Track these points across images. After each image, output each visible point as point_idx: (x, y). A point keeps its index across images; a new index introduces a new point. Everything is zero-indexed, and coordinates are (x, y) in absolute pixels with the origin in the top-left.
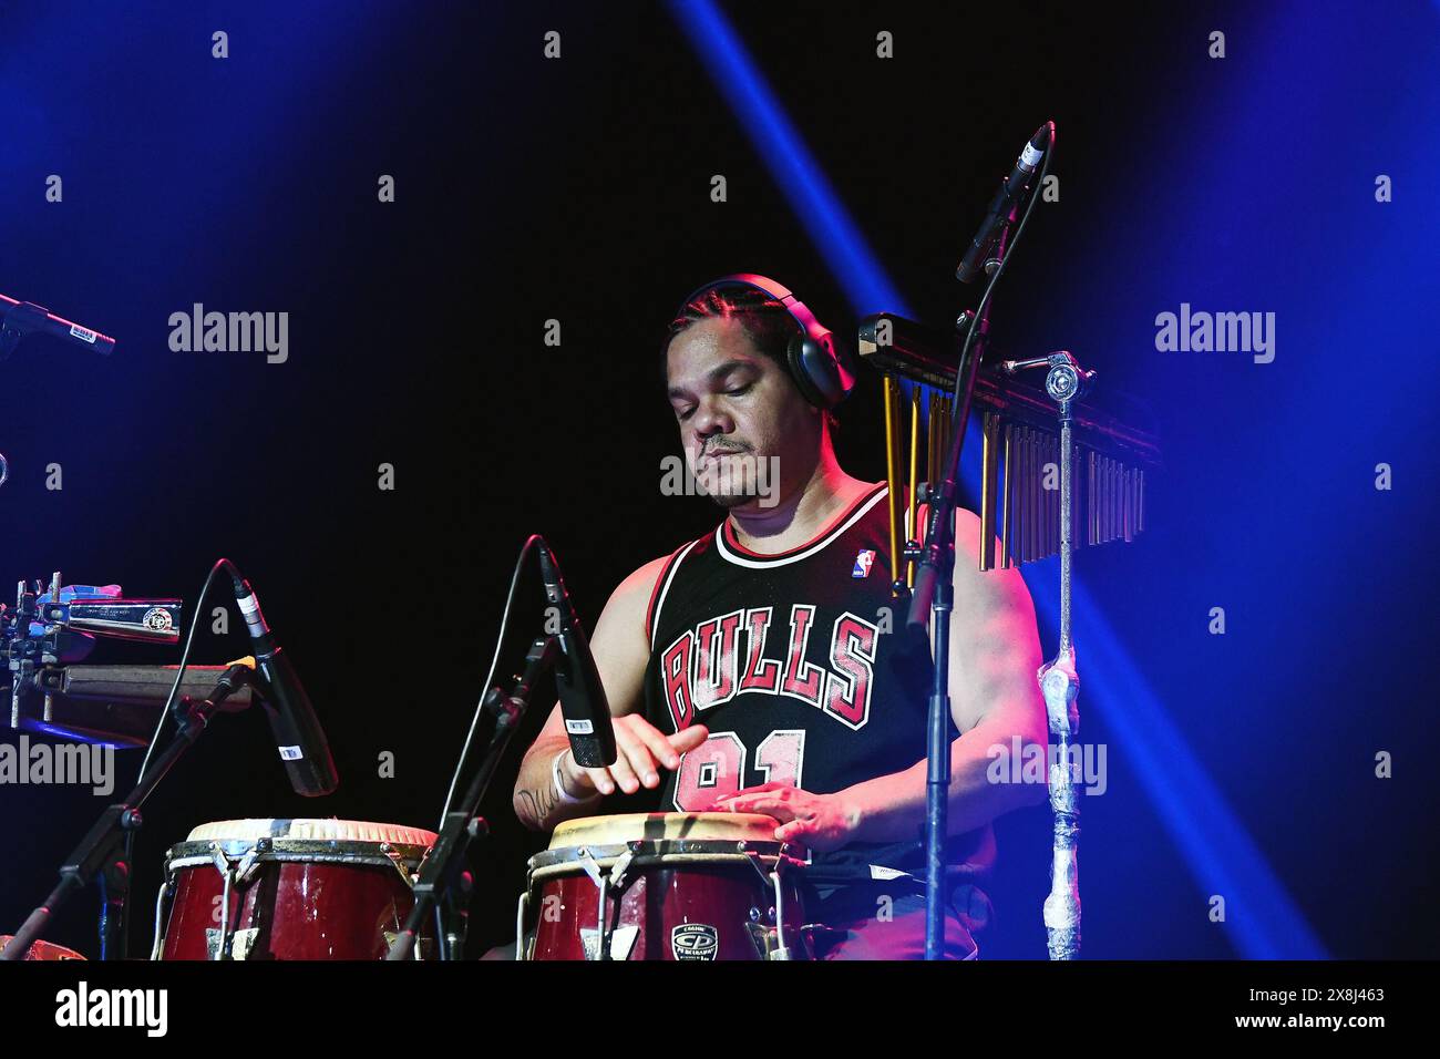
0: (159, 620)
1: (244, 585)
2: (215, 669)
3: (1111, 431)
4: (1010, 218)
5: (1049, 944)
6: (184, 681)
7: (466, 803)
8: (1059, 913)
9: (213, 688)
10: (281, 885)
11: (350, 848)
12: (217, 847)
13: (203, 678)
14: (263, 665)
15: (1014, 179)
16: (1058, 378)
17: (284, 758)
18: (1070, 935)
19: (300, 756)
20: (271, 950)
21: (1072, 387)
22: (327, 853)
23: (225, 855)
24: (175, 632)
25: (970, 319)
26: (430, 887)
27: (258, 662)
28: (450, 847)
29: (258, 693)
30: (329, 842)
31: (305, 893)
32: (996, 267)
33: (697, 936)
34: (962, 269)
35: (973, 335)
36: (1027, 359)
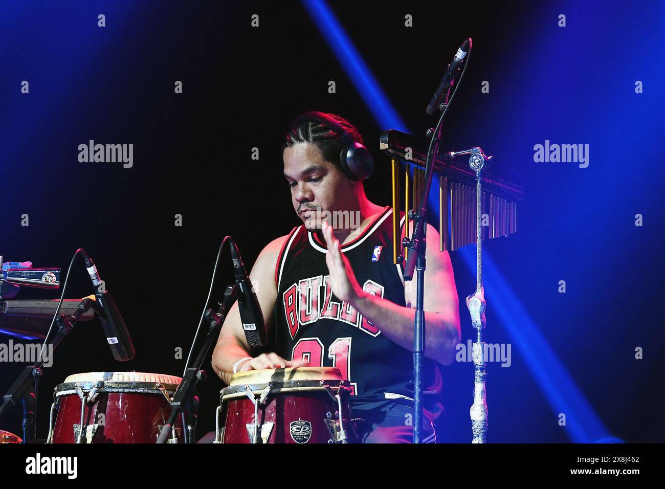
0: (50, 278)
1: (90, 261)
2: (76, 301)
3: (500, 184)
4: (451, 84)
5: (473, 428)
6: (62, 307)
7: (196, 363)
8: (477, 413)
9: (76, 310)
10: (109, 403)
11: (141, 385)
12: (78, 385)
13: (71, 305)
14: (99, 299)
15: (453, 66)
16: (475, 160)
17: (109, 343)
18: (483, 423)
19: (117, 342)
20: (104, 434)
21: (481, 164)
22: (130, 388)
23: (82, 389)
24: (58, 284)
25: (432, 132)
26: (179, 403)
27: (97, 297)
28: (188, 384)
29: (97, 312)
30: (131, 383)
31: (120, 407)
32: (445, 108)
33: (302, 426)
34: (429, 109)
35: (434, 140)
36: (461, 150)
